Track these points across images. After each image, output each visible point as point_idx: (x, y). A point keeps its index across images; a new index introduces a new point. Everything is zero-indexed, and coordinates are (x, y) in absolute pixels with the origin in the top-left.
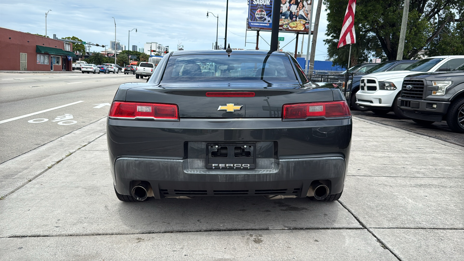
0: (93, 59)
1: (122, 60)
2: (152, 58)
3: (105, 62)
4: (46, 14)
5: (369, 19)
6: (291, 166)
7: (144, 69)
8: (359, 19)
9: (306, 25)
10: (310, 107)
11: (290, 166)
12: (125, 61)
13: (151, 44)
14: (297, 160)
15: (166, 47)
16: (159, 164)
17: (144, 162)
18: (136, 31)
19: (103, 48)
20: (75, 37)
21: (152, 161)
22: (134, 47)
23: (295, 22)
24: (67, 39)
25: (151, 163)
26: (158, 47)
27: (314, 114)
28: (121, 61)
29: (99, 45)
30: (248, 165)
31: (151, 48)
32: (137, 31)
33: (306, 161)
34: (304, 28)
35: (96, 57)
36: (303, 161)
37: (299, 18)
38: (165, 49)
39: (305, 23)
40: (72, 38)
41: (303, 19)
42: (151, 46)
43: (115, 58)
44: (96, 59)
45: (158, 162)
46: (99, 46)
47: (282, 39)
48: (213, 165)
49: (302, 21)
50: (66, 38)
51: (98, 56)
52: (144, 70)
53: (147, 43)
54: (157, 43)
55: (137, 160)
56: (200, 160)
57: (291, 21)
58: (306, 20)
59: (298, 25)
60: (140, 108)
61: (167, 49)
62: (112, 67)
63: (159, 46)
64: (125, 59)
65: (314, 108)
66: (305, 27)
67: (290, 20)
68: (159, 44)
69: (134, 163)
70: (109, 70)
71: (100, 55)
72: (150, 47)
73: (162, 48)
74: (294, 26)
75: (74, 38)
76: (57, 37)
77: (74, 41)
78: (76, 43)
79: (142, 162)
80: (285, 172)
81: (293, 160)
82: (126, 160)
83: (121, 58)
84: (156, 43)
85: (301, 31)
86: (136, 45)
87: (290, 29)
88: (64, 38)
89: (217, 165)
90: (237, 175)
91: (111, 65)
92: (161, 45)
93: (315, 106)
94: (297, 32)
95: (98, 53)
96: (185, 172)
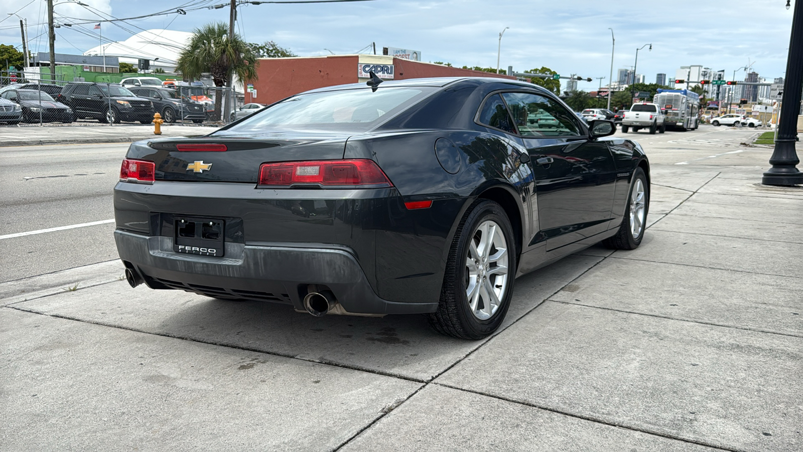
0: (572, 102)
1: (620, 102)
2: (660, 94)
3: (591, 106)
4: (500, 35)
6: (259, 256)
7: (638, 114)
10: (298, 168)
11: (257, 257)
12: (626, 102)
13: (690, 68)
14: (269, 248)
15: (719, 71)
18: (650, 48)
19: (589, 82)
20: (546, 68)
22: (659, 76)
24: (532, 72)
26: (703, 73)
27: (303, 178)
28: (618, 103)
29: (582, 77)
30: (214, 251)
31: (689, 76)
32: (652, 47)
33: (280, 251)
35: (576, 98)
36: (276, 251)
38: (717, 77)
40: (540, 69)
42: (689, 72)
43: (608, 99)
44: (576, 102)
46: (581, 81)
48: (180, 247)
50: (531, 70)
51: (580, 97)
52: (637, 117)
53: (682, 68)
54: (702, 66)
56: (170, 239)
61: (720, 75)
62: (595, 114)
63: (705, 72)
64: (626, 98)
65: (304, 170)
68: (705, 68)
70: (587, 120)
71: (583, 94)
72: (688, 74)
73: (711, 75)
75: (544, 70)
76: (513, 70)
77: (544, 75)
78: (547, 78)
80: (252, 266)
81: (262, 248)
83: (619, 98)
84: (700, 66)
86: (664, 73)
88: (529, 71)
89: (183, 247)
90: (195, 263)
91: (593, 112)
92: (708, 69)
93: (306, 167)
95: (580, 92)
96: (151, 253)
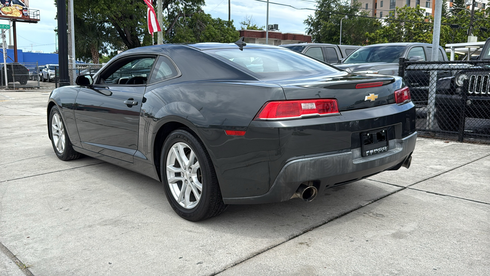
5: (112, 9)
8: (102, 8)
9: (23, 11)
16: (333, 159)
17: (319, 160)
21: (326, 157)
23: (9, 7)
25: (326, 160)
30: (385, 148)
34: (21, 15)
37: (13, 3)
39: (22, 9)
41: (18, 4)
45: (332, 157)
47: (7, 27)
48: (367, 152)
49: (18, 6)
55: (312, 160)
56: (357, 150)
57: (3, 6)
58: (23, 6)
59: (13, 11)
60: (304, 106)
66: (23, 14)
67: (2, 4)
69: (309, 163)
74: (8, 11)
79: (317, 160)
80: (404, 149)
82: (301, 161)
85: (18, 18)
87: (3, 14)
89: (369, 152)
90: (386, 158)
94: (13, 20)
96: (353, 163)
